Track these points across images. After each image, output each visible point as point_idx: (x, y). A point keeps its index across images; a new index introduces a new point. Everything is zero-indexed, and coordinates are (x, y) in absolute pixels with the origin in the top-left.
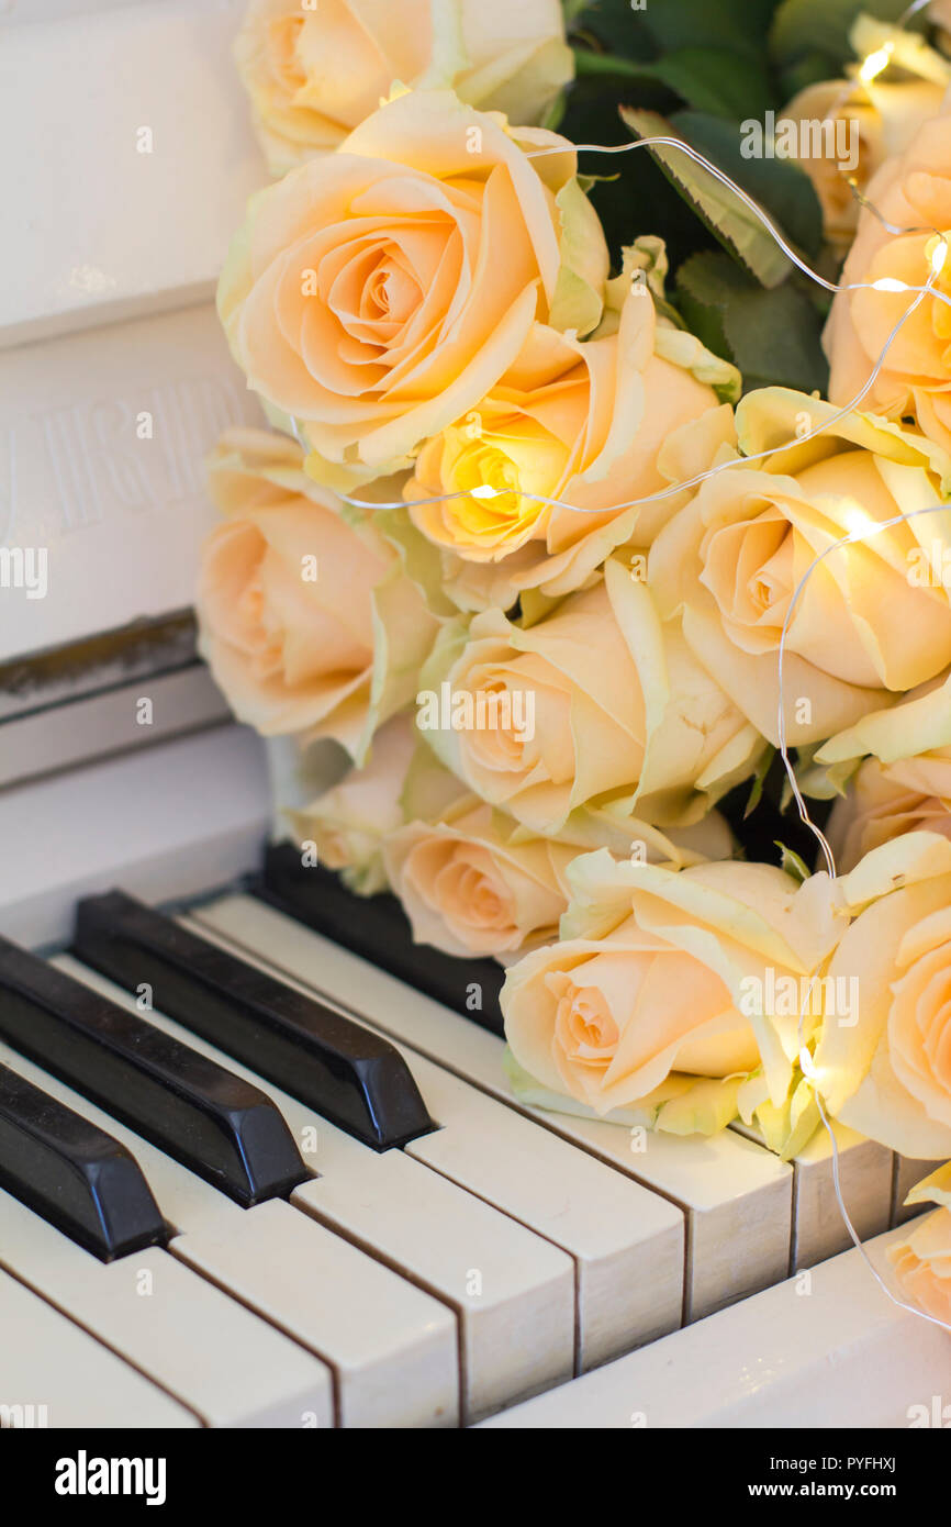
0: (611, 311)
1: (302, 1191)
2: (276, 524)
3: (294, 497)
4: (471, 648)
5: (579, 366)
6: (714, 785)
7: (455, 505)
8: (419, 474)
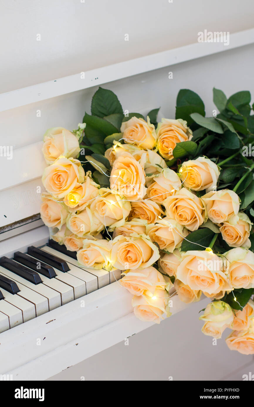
0: (85, 179)
1: (56, 277)
2: (49, 203)
3: (50, 200)
4: (72, 217)
5: (81, 186)
6: (99, 231)
7: (69, 201)
8: (65, 198)
